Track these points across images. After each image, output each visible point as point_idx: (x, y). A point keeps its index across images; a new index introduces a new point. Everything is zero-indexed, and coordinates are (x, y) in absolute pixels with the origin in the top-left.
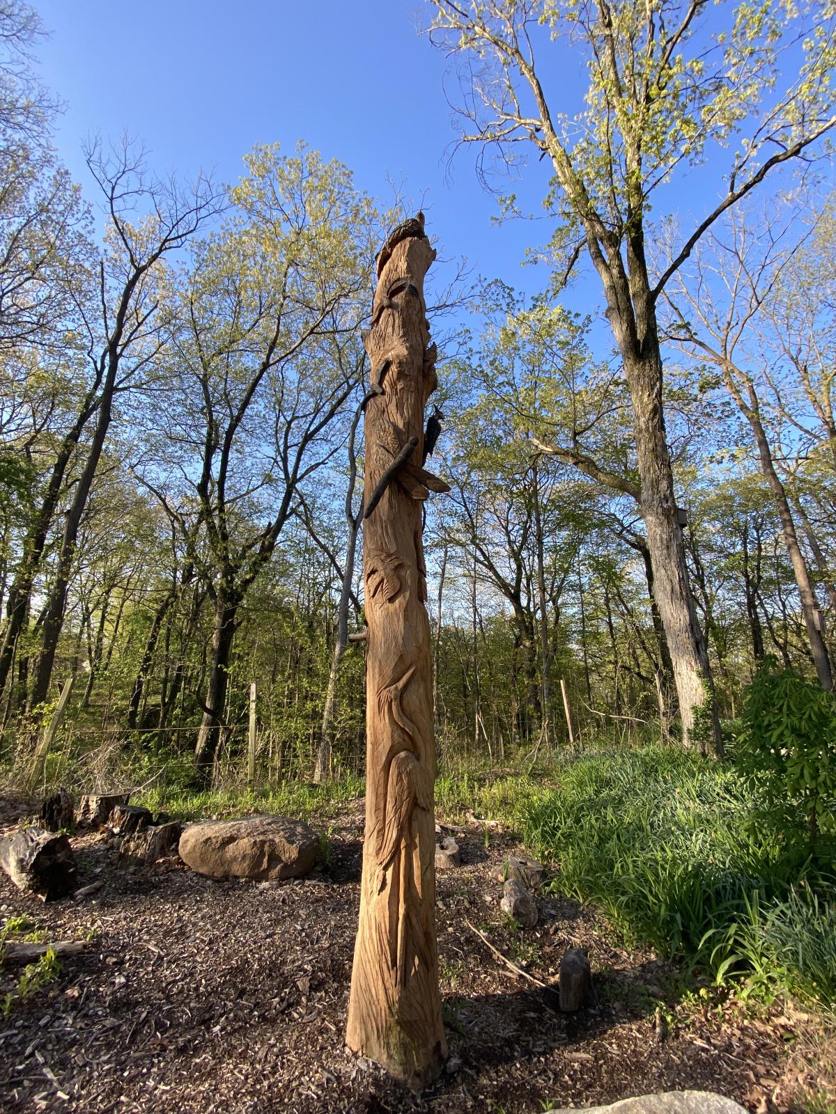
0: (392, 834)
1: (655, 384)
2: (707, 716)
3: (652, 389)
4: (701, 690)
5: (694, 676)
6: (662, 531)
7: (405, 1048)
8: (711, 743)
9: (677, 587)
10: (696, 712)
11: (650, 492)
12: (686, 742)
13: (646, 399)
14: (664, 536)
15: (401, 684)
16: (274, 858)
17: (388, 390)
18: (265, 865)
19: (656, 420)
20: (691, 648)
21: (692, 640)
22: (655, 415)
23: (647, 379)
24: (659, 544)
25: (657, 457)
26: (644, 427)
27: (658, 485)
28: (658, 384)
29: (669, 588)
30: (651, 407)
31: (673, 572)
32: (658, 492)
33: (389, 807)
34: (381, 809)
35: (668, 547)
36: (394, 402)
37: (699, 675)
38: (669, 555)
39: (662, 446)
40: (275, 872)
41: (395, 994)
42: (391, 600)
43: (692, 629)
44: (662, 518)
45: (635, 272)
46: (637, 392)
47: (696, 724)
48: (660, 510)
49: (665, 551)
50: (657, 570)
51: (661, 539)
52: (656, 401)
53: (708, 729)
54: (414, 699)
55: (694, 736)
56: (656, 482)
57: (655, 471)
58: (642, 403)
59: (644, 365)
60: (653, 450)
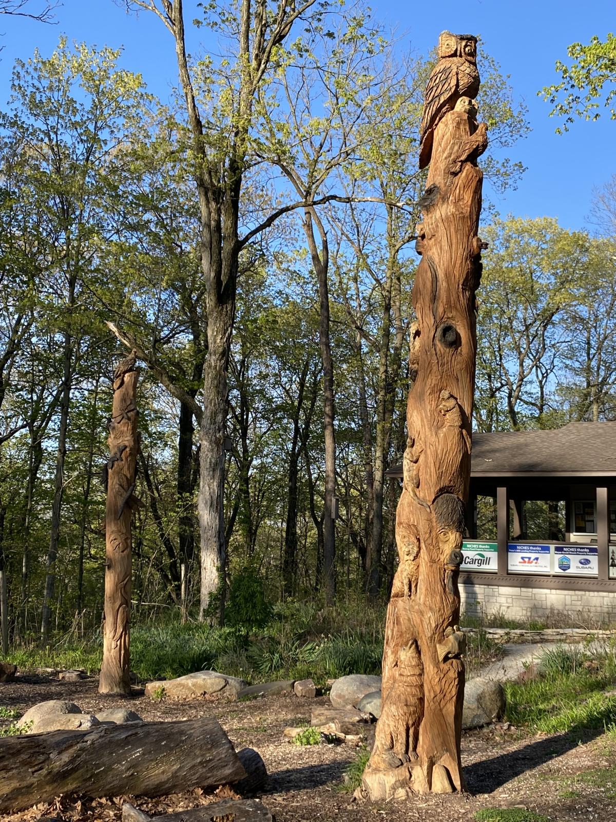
0: (120, 630)
1: (227, 330)
2: (218, 599)
3: (225, 333)
4: (216, 581)
5: (214, 569)
6: (212, 456)
7: (124, 687)
8: (217, 618)
9: (215, 502)
10: (211, 597)
11: (209, 421)
12: (200, 618)
13: (218, 341)
14: (213, 461)
15: (125, 582)
17: (124, 458)
19: (223, 361)
20: (216, 550)
21: (217, 544)
22: (223, 357)
23: (222, 323)
24: (208, 466)
25: (218, 393)
26: (213, 364)
27: (215, 416)
28: (230, 329)
29: (209, 503)
30: (221, 350)
31: (214, 491)
32: (216, 424)
33: (119, 622)
34: (115, 623)
35: (214, 469)
36: (126, 466)
37: (218, 570)
38: (214, 476)
39: (223, 384)
42: (123, 552)
43: (219, 535)
44: (215, 447)
46: (213, 331)
47: (210, 605)
48: (214, 438)
49: (211, 473)
50: (203, 487)
51: (211, 462)
52: (226, 346)
53: (217, 608)
54: (128, 587)
55: (207, 613)
56: (214, 415)
57: (215, 405)
58: (215, 342)
59: (222, 309)
60: (217, 387)
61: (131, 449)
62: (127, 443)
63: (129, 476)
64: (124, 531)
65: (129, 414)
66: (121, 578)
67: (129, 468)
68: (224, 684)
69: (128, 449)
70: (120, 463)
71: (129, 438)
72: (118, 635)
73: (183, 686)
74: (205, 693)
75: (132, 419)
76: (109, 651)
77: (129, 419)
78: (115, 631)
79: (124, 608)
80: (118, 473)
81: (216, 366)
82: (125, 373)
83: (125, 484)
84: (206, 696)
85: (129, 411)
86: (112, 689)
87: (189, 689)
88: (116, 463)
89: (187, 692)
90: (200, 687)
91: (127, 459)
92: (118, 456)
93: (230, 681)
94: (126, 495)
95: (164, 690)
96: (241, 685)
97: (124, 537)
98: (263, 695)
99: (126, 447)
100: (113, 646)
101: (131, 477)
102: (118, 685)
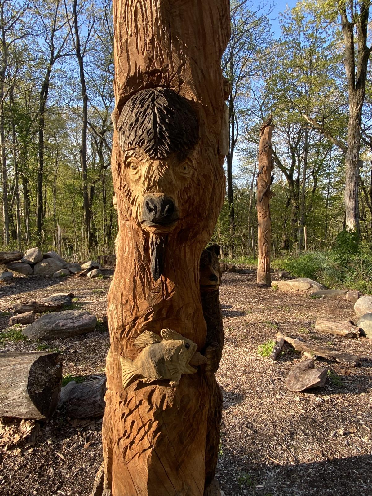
0: (264, 255)
1: (360, 102)
3: (358, 105)
6: (351, 171)
7: (266, 281)
9: (352, 194)
13: (354, 110)
14: (351, 173)
15: (266, 233)
16: (227, 268)
17: (263, 172)
18: (226, 269)
19: (357, 120)
21: (354, 214)
22: (357, 118)
23: (356, 100)
24: (349, 176)
25: (354, 138)
26: (351, 123)
28: (361, 102)
29: (349, 194)
30: (355, 114)
31: (352, 188)
32: (353, 154)
33: (264, 251)
34: (262, 252)
35: (352, 178)
38: (352, 181)
39: (358, 133)
40: (228, 270)
41: (265, 275)
42: (264, 218)
44: (352, 165)
45: (361, 39)
46: (351, 105)
48: (352, 161)
49: (350, 179)
52: (359, 111)
54: (268, 235)
56: (352, 149)
57: (353, 144)
58: (353, 111)
59: (356, 92)
60: (354, 134)
61: (267, 167)
62: (265, 164)
63: (266, 181)
64: (264, 208)
65: (266, 149)
66: (264, 231)
67: (266, 177)
68: (309, 287)
69: (265, 167)
70: (262, 175)
71: (266, 161)
72: (263, 257)
73: (288, 285)
74: (299, 290)
75: (267, 151)
76: (260, 264)
77: (265, 151)
78: (262, 255)
79: (266, 245)
80: (261, 180)
81: (353, 124)
82: (264, 128)
83: (264, 185)
84: (299, 291)
85: (265, 148)
86: (261, 281)
87: (291, 287)
88: (260, 175)
89: (289, 288)
90: (296, 286)
91: (265, 172)
92: (261, 171)
93: (314, 285)
94: (265, 190)
95: (278, 285)
96: (320, 288)
97: (264, 211)
98: (325, 296)
99: (264, 166)
100: (261, 262)
101: (268, 181)
102: (263, 280)
